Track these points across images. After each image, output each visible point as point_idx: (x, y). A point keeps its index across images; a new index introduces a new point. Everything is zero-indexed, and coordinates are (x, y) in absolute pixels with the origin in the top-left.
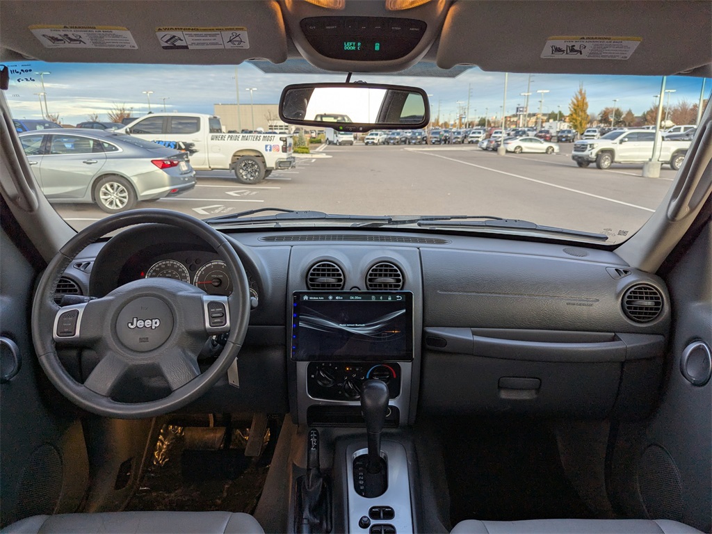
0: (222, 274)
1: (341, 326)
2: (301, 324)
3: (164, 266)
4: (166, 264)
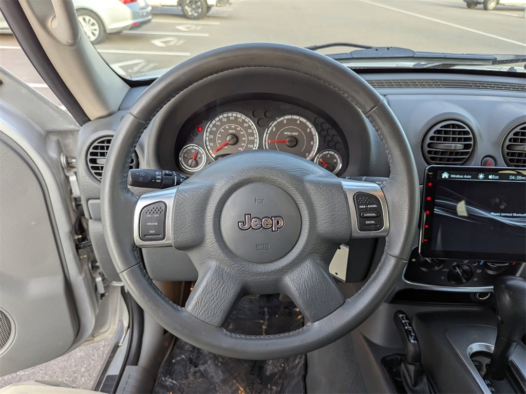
0: (296, 131)
1: (492, 215)
2: (437, 211)
3: (225, 120)
4: (228, 117)
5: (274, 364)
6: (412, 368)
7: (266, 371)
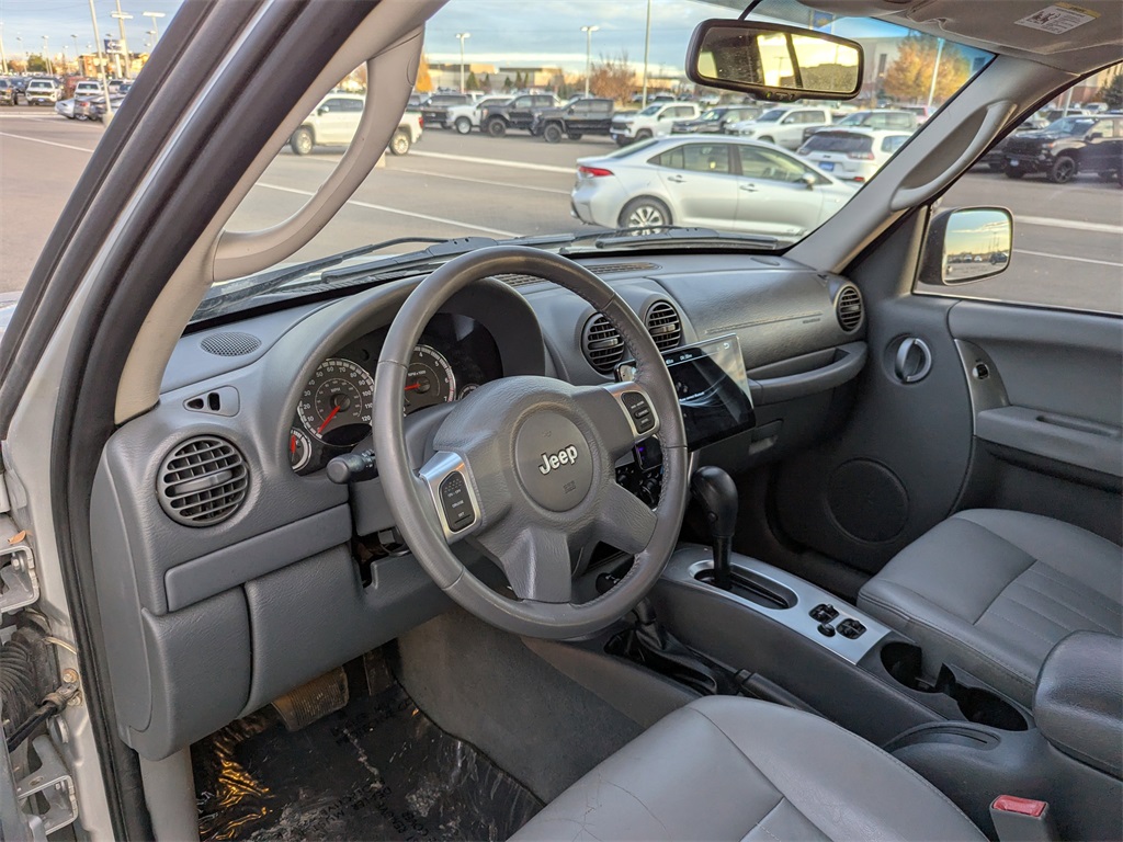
3: (320, 375)
4: (324, 370)
5: (421, 796)
6: (650, 629)
7: (419, 813)
